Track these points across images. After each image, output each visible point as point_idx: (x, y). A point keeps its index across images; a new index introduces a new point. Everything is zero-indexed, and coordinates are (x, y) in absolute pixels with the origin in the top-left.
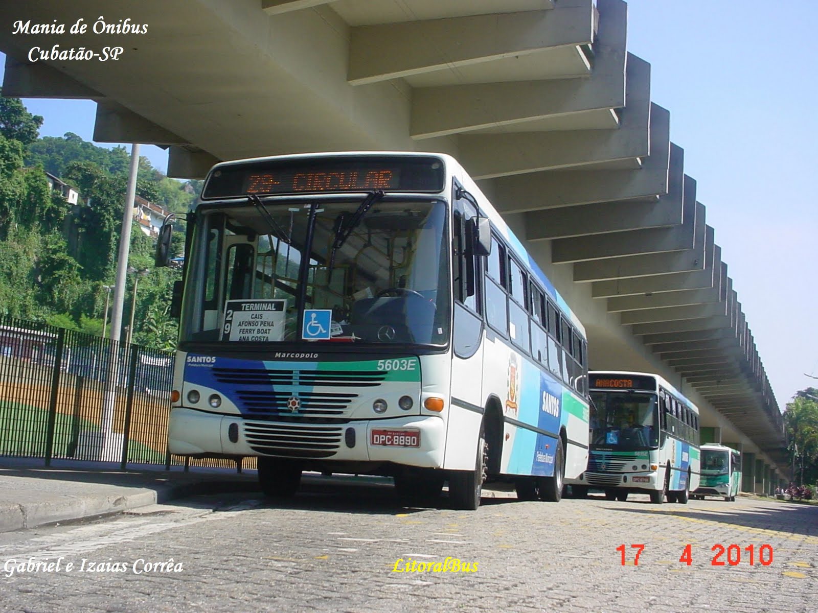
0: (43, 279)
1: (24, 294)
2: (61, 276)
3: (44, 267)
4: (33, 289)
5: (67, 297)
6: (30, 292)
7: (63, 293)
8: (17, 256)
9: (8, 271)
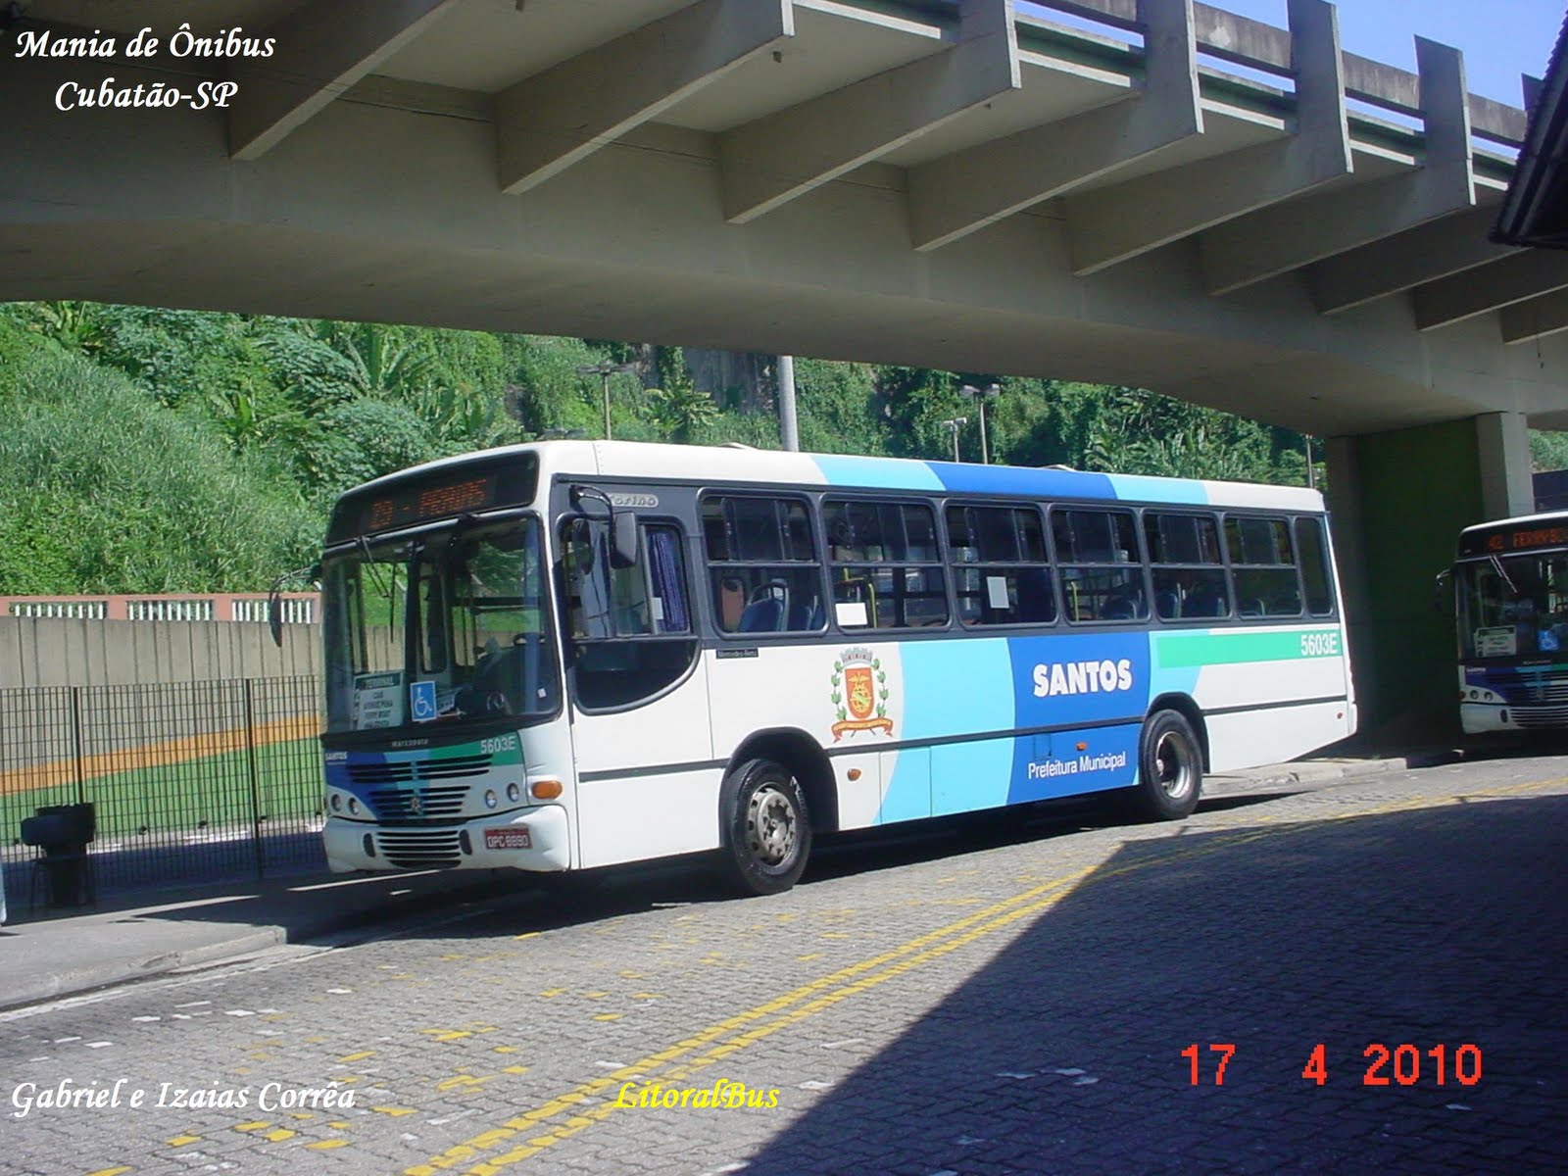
0: (893, 412)
1: (866, 445)
2: (922, 399)
3: (892, 388)
4: (880, 432)
5: (942, 435)
6: (874, 439)
7: (931, 429)
8: (839, 379)
9: (830, 409)
